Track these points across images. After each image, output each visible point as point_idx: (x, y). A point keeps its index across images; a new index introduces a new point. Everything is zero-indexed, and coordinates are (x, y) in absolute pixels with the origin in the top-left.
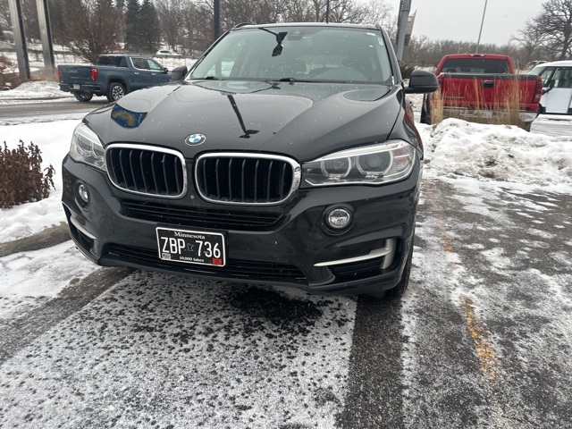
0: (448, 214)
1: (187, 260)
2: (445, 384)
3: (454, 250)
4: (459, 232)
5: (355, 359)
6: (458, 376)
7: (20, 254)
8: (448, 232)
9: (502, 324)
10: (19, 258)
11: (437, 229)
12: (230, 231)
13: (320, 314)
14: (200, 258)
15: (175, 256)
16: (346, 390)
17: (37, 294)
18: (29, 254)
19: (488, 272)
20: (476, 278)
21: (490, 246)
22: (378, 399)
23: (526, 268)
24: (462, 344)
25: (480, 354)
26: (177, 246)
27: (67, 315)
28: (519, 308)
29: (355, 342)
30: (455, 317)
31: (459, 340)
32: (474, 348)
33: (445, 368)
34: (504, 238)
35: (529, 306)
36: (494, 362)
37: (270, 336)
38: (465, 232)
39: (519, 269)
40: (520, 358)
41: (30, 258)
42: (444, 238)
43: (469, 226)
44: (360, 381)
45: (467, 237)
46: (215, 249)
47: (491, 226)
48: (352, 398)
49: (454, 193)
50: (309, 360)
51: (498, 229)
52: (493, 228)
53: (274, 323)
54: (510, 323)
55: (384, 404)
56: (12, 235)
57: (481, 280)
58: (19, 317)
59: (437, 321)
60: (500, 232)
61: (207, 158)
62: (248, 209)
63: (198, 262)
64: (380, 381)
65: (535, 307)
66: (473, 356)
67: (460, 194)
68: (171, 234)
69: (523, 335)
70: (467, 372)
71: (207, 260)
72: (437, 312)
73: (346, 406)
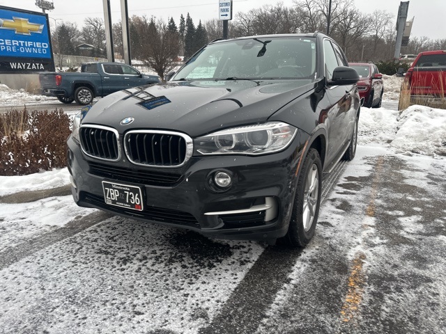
0: (385, 185)
1: (120, 205)
2: (301, 319)
3: (374, 215)
4: (387, 200)
5: (239, 290)
6: (316, 315)
7: (54, 198)
8: (376, 200)
9: (383, 279)
10: (53, 200)
11: (368, 197)
13: (230, 254)
14: (128, 204)
15: (114, 202)
16: (219, 312)
17: (52, 224)
18: (59, 198)
19: (396, 235)
20: (382, 239)
21: (409, 213)
22: (239, 323)
23: (436, 234)
24: (336, 290)
25: (347, 300)
26: (115, 194)
27: (63, 238)
28: (409, 267)
29: (246, 278)
30: (342, 268)
31: (334, 287)
32: (345, 295)
33: (309, 306)
34: (428, 208)
35: (419, 266)
36: (355, 308)
37: (184, 267)
38: (393, 201)
39: (428, 235)
40: (384, 308)
41: (59, 201)
42: (371, 205)
43: (400, 196)
44: (233, 307)
45: (391, 205)
46: (136, 198)
47: (421, 197)
48: (219, 319)
49: (402, 168)
50: (203, 287)
51: (426, 199)
52: (423, 199)
53: (192, 258)
54: (392, 278)
55: (242, 327)
56: (51, 185)
57: (385, 241)
58: (35, 237)
59: (324, 270)
60: (428, 203)
61: (131, 134)
62: (158, 171)
63: (127, 206)
64: (248, 309)
65: (425, 268)
66: (340, 300)
67: (408, 169)
68: (110, 186)
69: (398, 289)
70: (326, 312)
72: (328, 263)
73: (212, 324)
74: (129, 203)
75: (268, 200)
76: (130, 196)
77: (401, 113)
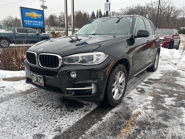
0: (165, 83)
1: (37, 83)
2: (99, 136)
3: (154, 96)
4: (163, 90)
5: (79, 121)
6: (106, 136)
8: (158, 89)
9: (144, 124)
11: (155, 88)
12: (45, 76)
15: (35, 82)
16: (67, 130)
19: (160, 105)
20: (152, 106)
22: (73, 135)
23: (180, 106)
24: (120, 126)
25: (123, 131)
26: (35, 79)
27: (22, 95)
29: (84, 117)
30: (128, 117)
31: (120, 125)
32: (123, 129)
33: (105, 132)
34: (181, 94)
35: (164, 120)
36: (125, 135)
37: (61, 110)
38: (166, 90)
40: (139, 136)
42: (154, 91)
43: (170, 88)
44: (73, 128)
45: (164, 92)
46: (42, 81)
47: (180, 89)
48: (65, 132)
49: (177, 76)
51: (182, 91)
52: (180, 90)
54: (149, 124)
55: (73, 137)
57: (153, 107)
59: (119, 117)
60: (182, 92)
61: (40, 55)
62: (50, 70)
64: (79, 130)
65: (167, 121)
66: (120, 131)
67: (180, 77)
69: (149, 129)
70: (111, 135)
71: (41, 84)
72: (122, 114)
73: (61, 134)
74: (39, 83)
75: (93, 85)
76: (40, 80)
77: (183, 51)
